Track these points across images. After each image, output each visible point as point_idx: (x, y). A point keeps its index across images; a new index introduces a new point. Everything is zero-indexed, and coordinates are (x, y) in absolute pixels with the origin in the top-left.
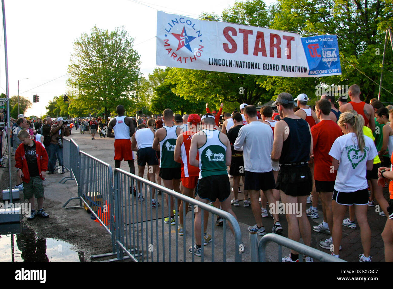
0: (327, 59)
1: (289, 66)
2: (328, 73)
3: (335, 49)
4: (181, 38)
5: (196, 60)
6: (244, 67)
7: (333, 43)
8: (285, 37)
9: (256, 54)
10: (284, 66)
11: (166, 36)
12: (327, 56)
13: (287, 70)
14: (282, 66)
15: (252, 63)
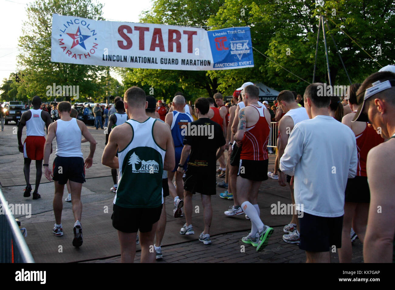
0: (237, 51)
1: (190, 60)
2: (238, 65)
3: (248, 41)
4: (76, 37)
5: (90, 56)
6: (140, 62)
7: (245, 34)
8: (185, 32)
9: (152, 49)
10: (185, 60)
11: (61, 35)
12: (237, 49)
13: (188, 64)
14: (182, 60)
15: (148, 58)
